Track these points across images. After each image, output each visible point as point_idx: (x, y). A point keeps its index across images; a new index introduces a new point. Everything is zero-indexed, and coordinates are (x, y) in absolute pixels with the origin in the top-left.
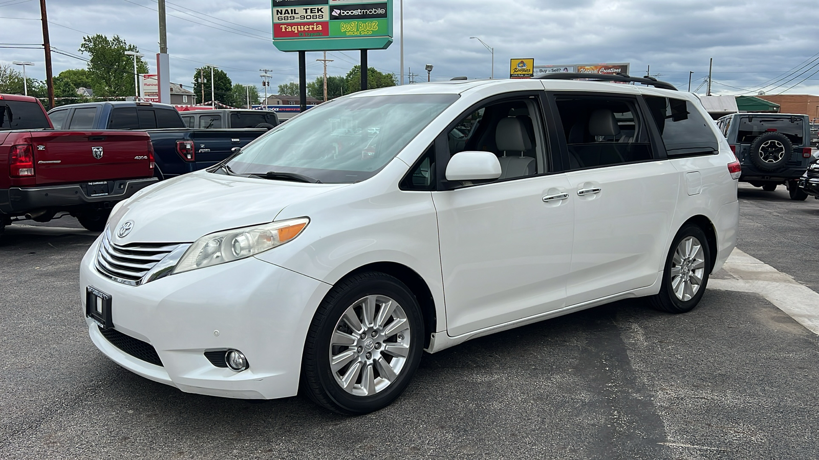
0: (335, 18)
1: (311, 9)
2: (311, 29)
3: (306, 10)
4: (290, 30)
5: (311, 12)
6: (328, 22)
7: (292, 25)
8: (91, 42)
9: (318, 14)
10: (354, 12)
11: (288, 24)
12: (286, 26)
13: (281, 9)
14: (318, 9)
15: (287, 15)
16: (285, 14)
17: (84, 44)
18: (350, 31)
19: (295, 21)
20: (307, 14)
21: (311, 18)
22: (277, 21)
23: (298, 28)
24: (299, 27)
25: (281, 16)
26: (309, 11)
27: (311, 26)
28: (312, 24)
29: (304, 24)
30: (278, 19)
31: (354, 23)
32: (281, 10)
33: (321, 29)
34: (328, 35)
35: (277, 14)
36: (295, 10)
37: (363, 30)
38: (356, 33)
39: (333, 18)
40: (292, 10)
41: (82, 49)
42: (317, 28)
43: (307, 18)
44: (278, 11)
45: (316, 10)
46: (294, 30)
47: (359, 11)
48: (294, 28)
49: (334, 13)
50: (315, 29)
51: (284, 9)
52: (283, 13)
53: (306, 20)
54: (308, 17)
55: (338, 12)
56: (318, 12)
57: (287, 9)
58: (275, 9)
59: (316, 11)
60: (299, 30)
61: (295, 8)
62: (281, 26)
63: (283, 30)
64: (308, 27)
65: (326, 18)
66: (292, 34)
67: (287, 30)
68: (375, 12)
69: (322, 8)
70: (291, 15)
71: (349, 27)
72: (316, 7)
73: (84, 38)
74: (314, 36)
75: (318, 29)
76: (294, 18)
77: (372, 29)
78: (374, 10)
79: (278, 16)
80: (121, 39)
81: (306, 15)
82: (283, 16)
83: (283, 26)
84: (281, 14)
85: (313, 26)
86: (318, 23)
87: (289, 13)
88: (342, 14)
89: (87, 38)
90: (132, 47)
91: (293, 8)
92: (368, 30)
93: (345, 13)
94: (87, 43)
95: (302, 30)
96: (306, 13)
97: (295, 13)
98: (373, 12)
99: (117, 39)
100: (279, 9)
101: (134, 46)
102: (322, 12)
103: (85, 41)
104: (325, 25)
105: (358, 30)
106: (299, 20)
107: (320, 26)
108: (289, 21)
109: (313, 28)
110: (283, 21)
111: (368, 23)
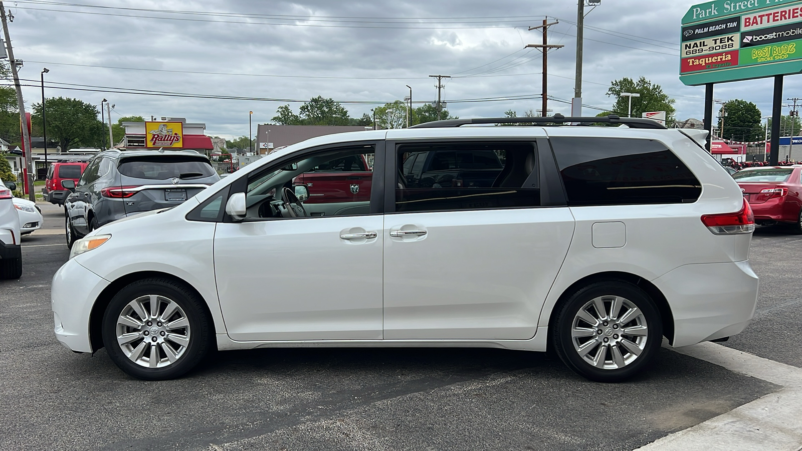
0: (747, 45)
1: (721, 39)
2: (719, 60)
3: (715, 40)
4: (698, 63)
5: (721, 43)
6: (738, 50)
7: (699, 58)
8: (618, 85)
9: (727, 44)
10: (768, 36)
11: (695, 58)
12: (693, 60)
13: (690, 43)
14: (728, 37)
15: (695, 48)
16: (693, 48)
17: (612, 88)
18: (762, 57)
19: (704, 53)
20: (716, 45)
21: (720, 48)
22: (684, 56)
23: (705, 60)
24: (707, 59)
25: (690, 50)
26: (718, 41)
27: (719, 57)
28: (721, 54)
29: (712, 56)
30: (687, 53)
31: (767, 48)
32: (690, 45)
33: (730, 58)
34: (737, 64)
35: (686, 49)
36: (704, 42)
37: (777, 55)
38: (769, 59)
39: (744, 45)
40: (701, 43)
41: (609, 93)
42: (726, 57)
43: (716, 49)
44: (686, 45)
45: (726, 39)
46: (701, 63)
47: (774, 34)
48: (702, 61)
49: (745, 41)
50: (724, 59)
51: (692, 43)
52: (692, 47)
53: (714, 51)
54: (718, 48)
55: (750, 38)
56: (728, 41)
57: (695, 42)
58: (684, 44)
59: (726, 41)
60: (707, 62)
61: (703, 40)
62: (688, 61)
63: (691, 64)
64: (716, 58)
65: (737, 46)
66: (699, 67)
67: (695, 64)
68: (793, 32)
69: (732, 37)
70: (699, 48)
71: (761, 54)
72: (727, 37)
73: (612, 83)
74: (721, 67)
75: (727, 59)
76: (702, 50)
77: (788, 52)
78: (792, 31)
79: (687, 50)
80: (647, 80)
81: (714, 46)
82: (691, 49)
83: (691, 60)
84: (690, 48)
85: (721, 57)
86: (727, 53)
87: (697, 47)
88: (754, 40)
89: (614, 82)
90: (656, 87)
91: (702, 41)
92: (783, 54)
93: (758, 38)
94: (614, 86)
95: (710, 61)
96: (715, 43)
97: (704, 45)
98: (791, 33)
99: (643, 81)
100: (688, 44)
101: (658, 86)
102: (732, 41)
103: (613, 85)
104: (735, 54)
105: (771, 55)
106: (707, 52)
107: (729, 56)
108: (697, 54)
109: (721, 59)
110: (691, 55)
111: (784, 47)
